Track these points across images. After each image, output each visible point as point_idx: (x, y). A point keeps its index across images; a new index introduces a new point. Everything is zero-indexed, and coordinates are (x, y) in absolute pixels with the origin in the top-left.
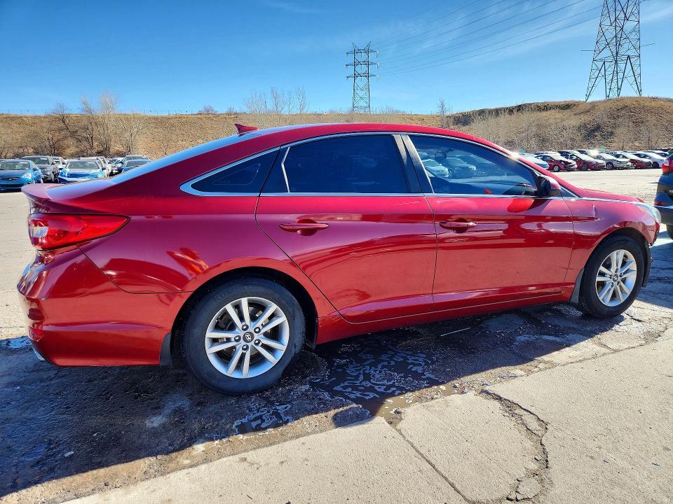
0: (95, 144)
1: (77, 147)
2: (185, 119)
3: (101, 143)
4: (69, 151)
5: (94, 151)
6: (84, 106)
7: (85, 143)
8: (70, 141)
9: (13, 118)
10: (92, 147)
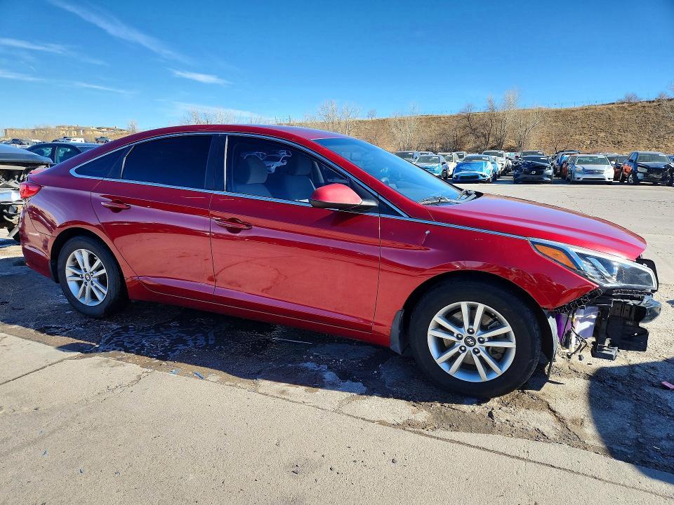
0: (491, 139)
1: (475, 142)
2: (592, 111)
3: (496, 139)
4: (468, 147)
5: (489, 146)
6: (489, 104)
7: (483, 139)
8: (472, 138)
9: (434, 119)
10: (487, 143)
